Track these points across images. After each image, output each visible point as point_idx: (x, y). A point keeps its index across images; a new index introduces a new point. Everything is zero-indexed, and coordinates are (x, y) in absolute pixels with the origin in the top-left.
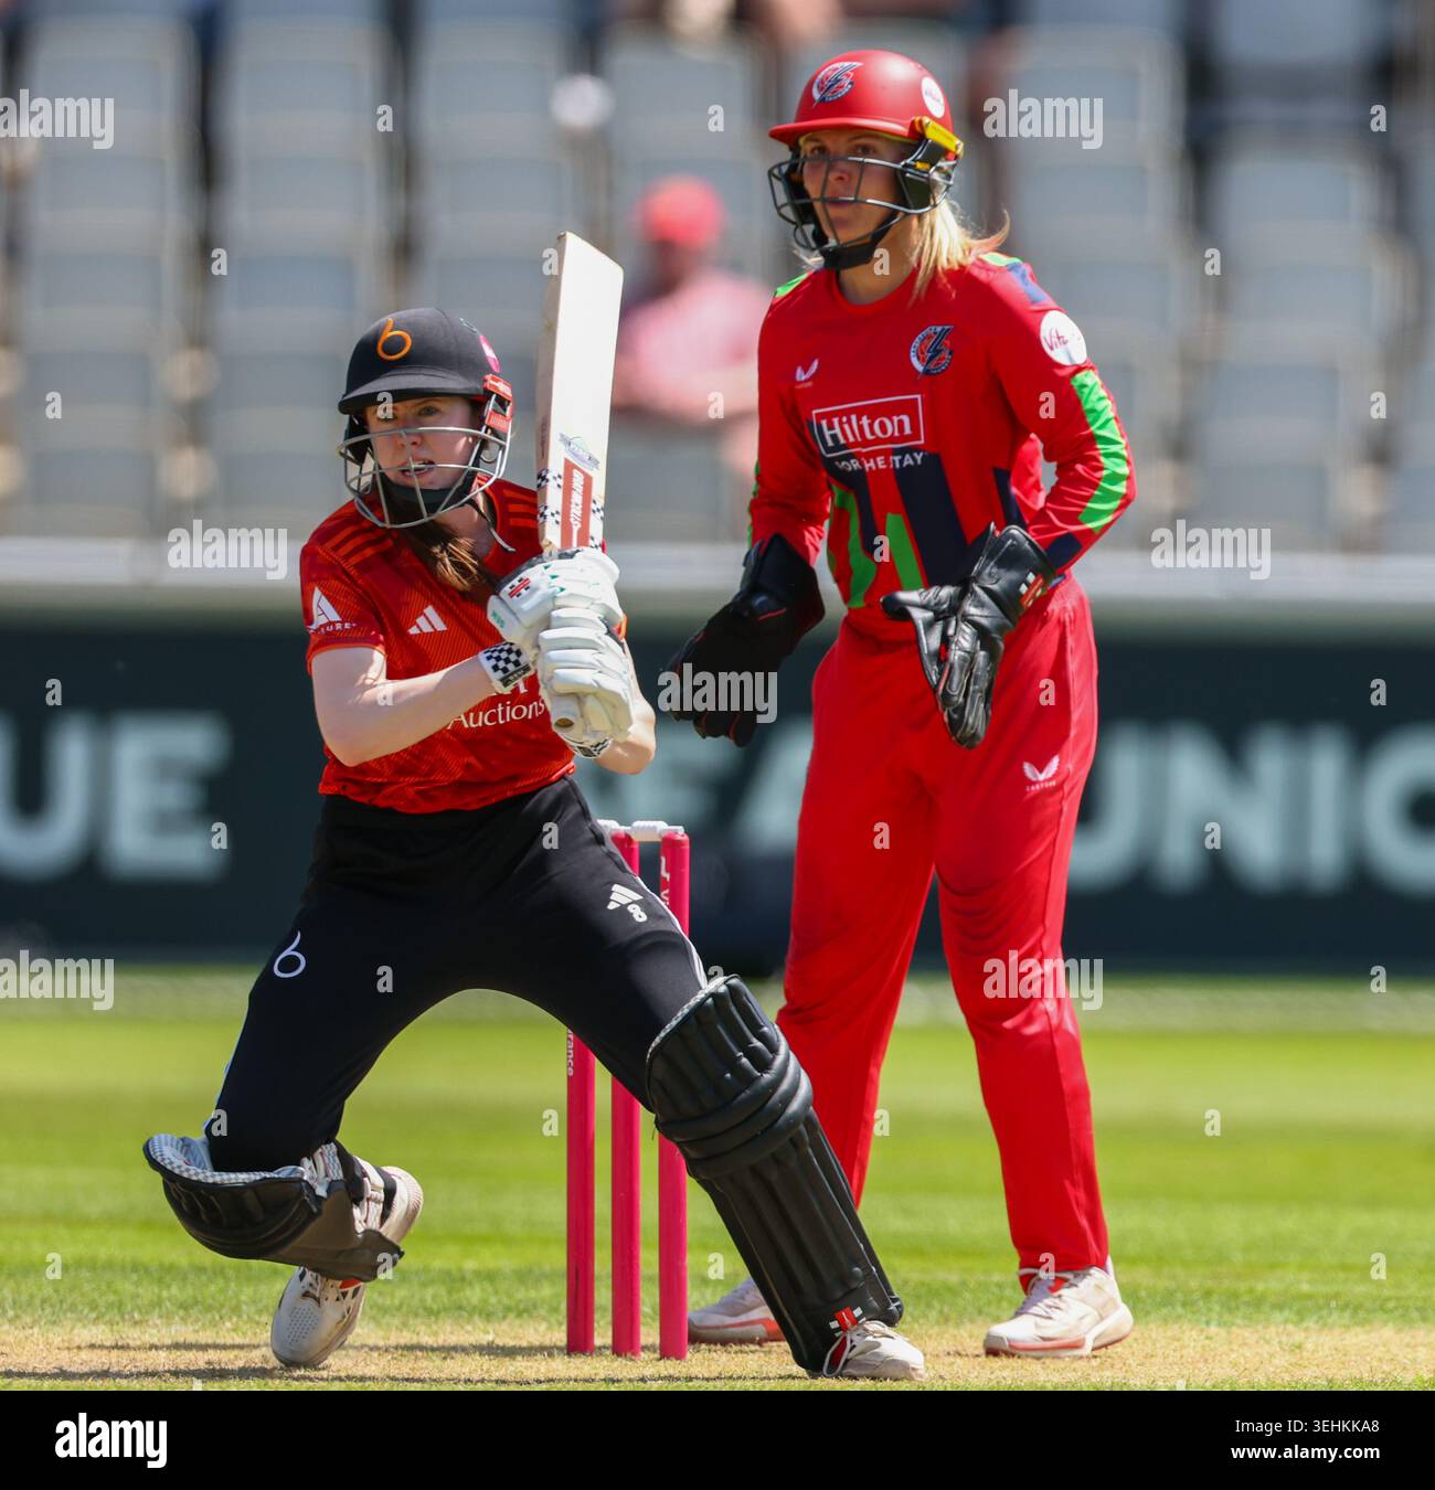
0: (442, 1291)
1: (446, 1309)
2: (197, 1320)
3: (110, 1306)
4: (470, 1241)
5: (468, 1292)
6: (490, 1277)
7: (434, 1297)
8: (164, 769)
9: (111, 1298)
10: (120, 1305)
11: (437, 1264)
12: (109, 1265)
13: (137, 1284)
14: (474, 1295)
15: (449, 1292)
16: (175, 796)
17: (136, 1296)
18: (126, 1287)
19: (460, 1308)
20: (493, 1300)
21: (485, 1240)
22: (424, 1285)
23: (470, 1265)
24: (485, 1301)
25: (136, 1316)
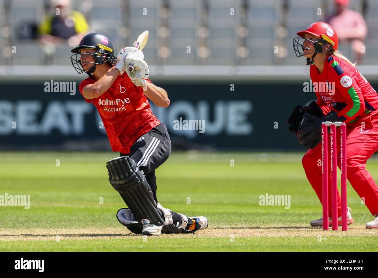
0: (298, 217)
1: (298, 221)
2: (248, 224)
3: (230, 221)
4: (303, 207)
5: (303, 218)
6: (307, 214)
7: (296, 219)
8: (239, 112)
9: (230, 220)
10: (232, 221)
11: (296, 212)
12: (230, 213)
13: (236, 217)
14: (304, 218)
15: (299, 218)
16: (241, 118)
17: (235, 220)
18: (233, 218)
19: (301, 221)
20: (308, 219)
21: (306, 207)
22: (294, 216)
23: (303, 212)
24: (306, 220)
25: (236, 223)
